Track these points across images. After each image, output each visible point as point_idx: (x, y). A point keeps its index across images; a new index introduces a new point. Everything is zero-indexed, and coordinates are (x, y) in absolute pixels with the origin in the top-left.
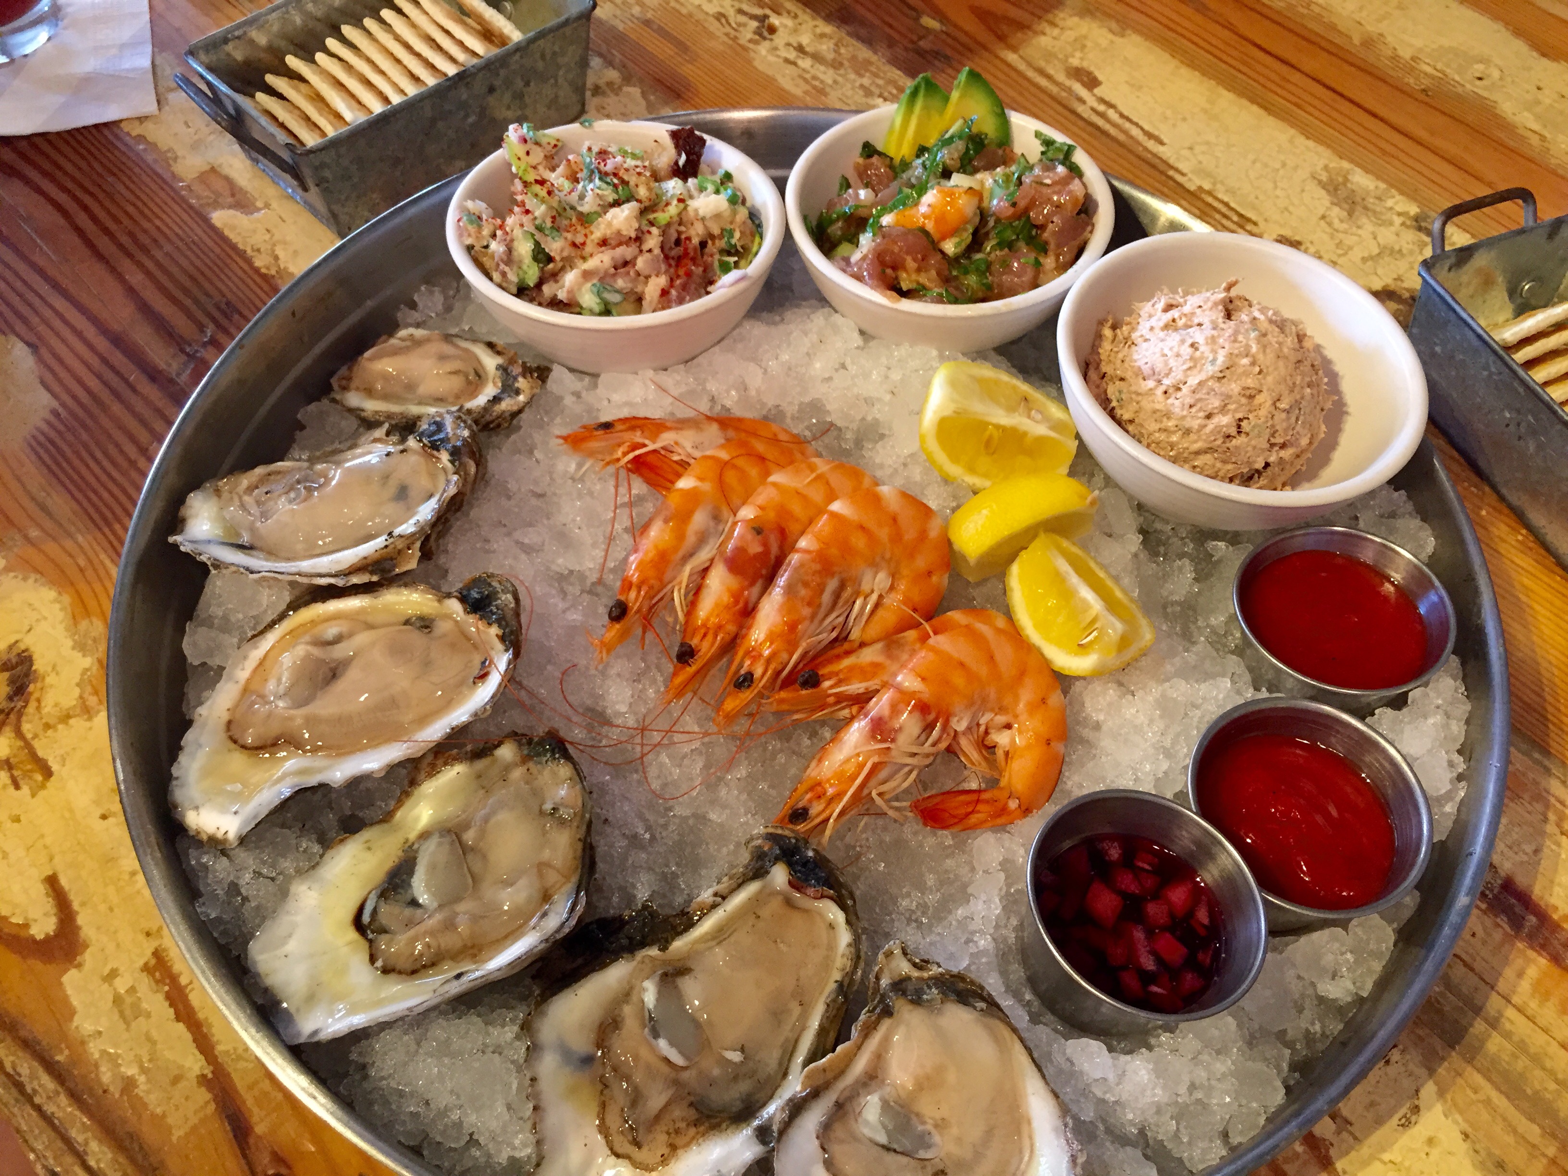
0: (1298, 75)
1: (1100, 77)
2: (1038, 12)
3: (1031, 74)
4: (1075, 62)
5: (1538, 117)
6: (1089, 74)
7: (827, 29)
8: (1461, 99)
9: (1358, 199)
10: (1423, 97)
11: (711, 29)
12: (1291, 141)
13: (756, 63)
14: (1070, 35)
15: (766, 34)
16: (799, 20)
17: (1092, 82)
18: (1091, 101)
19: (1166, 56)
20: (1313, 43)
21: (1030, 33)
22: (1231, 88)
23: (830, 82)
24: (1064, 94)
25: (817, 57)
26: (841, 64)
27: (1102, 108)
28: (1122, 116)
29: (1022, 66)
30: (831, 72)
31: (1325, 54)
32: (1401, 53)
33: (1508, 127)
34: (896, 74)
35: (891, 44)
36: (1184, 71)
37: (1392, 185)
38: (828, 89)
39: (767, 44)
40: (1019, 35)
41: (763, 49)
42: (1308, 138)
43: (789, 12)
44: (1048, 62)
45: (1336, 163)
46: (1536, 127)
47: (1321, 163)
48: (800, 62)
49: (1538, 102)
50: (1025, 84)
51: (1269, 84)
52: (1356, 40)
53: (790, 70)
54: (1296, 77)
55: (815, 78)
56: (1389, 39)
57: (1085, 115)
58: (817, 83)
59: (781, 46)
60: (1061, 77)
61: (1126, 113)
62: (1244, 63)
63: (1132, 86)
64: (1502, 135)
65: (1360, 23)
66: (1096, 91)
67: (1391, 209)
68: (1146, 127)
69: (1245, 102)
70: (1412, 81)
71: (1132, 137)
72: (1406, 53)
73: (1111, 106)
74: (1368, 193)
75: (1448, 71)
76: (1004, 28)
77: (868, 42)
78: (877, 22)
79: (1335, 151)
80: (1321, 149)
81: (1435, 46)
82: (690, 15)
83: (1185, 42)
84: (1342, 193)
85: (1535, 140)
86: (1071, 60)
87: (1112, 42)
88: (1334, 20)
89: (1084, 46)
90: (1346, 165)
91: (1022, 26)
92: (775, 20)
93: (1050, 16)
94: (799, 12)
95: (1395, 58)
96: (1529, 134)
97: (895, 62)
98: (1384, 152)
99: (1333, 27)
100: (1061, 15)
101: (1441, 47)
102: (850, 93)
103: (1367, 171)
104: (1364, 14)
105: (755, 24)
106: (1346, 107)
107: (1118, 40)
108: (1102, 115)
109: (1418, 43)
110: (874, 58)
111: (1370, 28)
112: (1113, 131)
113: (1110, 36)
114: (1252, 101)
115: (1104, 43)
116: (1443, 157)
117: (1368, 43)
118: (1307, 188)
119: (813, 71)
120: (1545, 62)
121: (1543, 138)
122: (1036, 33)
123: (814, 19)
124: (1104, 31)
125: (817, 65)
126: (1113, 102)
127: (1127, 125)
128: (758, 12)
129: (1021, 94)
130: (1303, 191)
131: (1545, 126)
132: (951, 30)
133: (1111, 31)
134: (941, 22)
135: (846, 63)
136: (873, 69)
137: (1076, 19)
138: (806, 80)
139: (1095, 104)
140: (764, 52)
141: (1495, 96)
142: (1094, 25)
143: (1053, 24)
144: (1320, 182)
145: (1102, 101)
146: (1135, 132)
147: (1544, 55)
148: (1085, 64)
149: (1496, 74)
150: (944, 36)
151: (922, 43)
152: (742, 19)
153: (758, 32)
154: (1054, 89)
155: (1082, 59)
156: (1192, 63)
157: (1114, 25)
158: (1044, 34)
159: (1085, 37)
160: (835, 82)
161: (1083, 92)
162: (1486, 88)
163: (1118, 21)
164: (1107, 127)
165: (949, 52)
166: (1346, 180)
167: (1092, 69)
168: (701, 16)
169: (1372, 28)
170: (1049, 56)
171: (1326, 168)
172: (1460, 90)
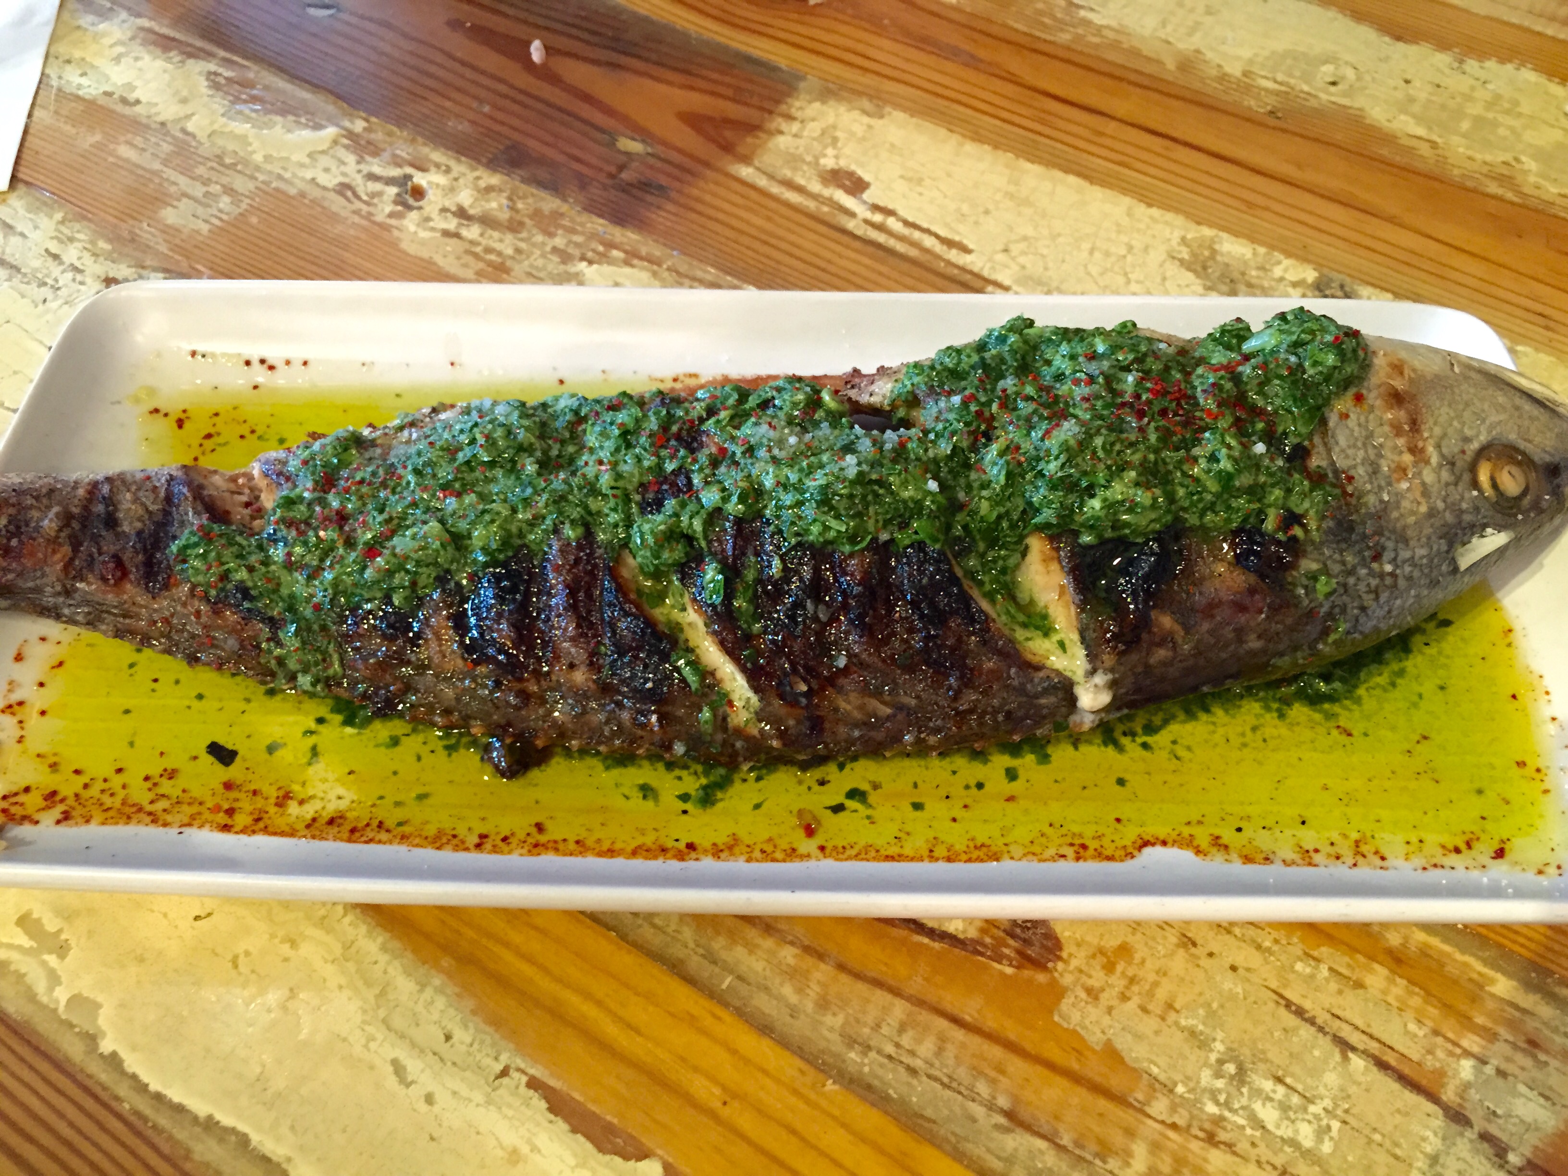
0: (1113, 124)
1: (867, 177)
2: (767, 105)
3: (775, 189)
4: (828, 162)
5: (1419, 119)
6: (851, 175)
7: (495, 180)
8: (1319, 113)
9: (1236, 275)
10: (1272, 122)
11: (334, 208)
12: (1130, 213)
13: (404, 245)
14: (814, 129)
15: (411, 201)
16: (454, 174)
17: (857, 186)
18: (862, 212)
19: (943, 132)
20: (1120, 79)
21: (761, 135)
22: (1033, 158)
23: (510, 251)
24: (825, 209)
25: (487, 221)
26: (521, 224)
27: (878, 218)
28: (906, 223)
29: (762, 182)
30: (509, 237)
31: (1138, 91)
32: (1228, 69)
33: (1389, 139)
34: (598, 225)
35: (583, 184)
36: (970, 147)
37: (1272, 247)
38: (509, 263)
39: (414, 215)
40: (749, 140)
41: (411, 221)
42: (1150, 205)
43: (438, 166)
44: (795, 169)
45: (1195, 232)
46: (1421, 131)
47: (1176, 235)
48: (464, 232)
49: (1411, 100)
50: (773, 205)
51: (1081, 144)
52: (1171, 65)
53: (452, 245)
54: (1111, 127)
55: (488, 250)
56: (1209, 55)
57: (859, 232)
58: (492, 257)
59: (435, 215)
60: (815, 187)
61: (911, 219)
62: (1043, 122)
63: (910, 180)
64: (1385, 152)
65: (1168, 43)
66: (866, 196)
67: (1282, 279)
68: (942, 233)
69: (1058, 174)
70: (1253, 103)
71: (927, 251)
72: (1234, 69)
73: (890, 213)
74: (1245, 263)
75: (1292, 81)
76: (728, 134)
77: (553, 187)
78: (561, 158)
79: (1188, 215)
80: (1170, 216)
81: (1266, 53)
82: (302, 195)
83: (961, 109)
84: (1214, 271)
85: (1425, 150)
86: (822, 161)
87: (870, 127)
88: (1136, 43)
89: (835, 140)
90: (1207, 232)
91: (753, 128)
92: (420, 179)
93: (783, 108)
94: (452, 163)
95: (1223, 78)
96: (1414, 143)
97: (593, 208)
98: (1250, 205)
99: (1135, 53)
100: (797, 104)
101: (1273, 53)
102: (540, 262)
103: (1236, 234)
104: (1169, 28)
105: (393, 190)
106: (1182, 153)
107: (876, 122)
108: (880, 228)
109: (1246, 53)
110: (564, 208)
111: (1181, 46)
112: (900, 247)
113: (866, 120)
114: (1067, 171)
115: (859, 129)
116: (1322, 196)
117: (1187, 64)
118: (1169, 274)
119: (484, 242)
120: (1401, 46)
121: (1434, 145)
122: (772, 133)
123: (474, 169)
124: (856, 114)
125: (490, 232)
126: (891, 207)
127: (917, 235)
128: (396, 172)
129: (769, 219)
130: (1164, 279)
131: (1430, 129)
132: (660, 150)
133: (865, 112)
134: (643, 141)
135: (527, 221)
136: (566, 222)
137: (817, 105)
138: (476, 255)
139: (868, 215)
140: (412, 228)
141: (1358, 102)
142: (842, 109)
143: (790, 118)
144: (1182, 261)
145: (876, 208)
146: (929, 242)
147: (1399, 38)
148: (843, 163)
149: (1350, 74)
150: (651, 161)
151: (624, 175)
152: (378, 186)
153: (399, 200)
154: (811, 205)
155: (837, 157)
156: (978, 137)
157: (866, 104)
158: (781, 132)
159: (834, 127)
160: (518, 251)
161: (848, 202)
162: (1345, 94)
163: (871, 98)
164: (892, 243)
165: (663, 180)
166: (1214, 252)
167: (853, 167)
168: (316, 193)
169: (1185, 45)
170: (794, 160)
171: (1184, 240)
172: (1313, 103)
